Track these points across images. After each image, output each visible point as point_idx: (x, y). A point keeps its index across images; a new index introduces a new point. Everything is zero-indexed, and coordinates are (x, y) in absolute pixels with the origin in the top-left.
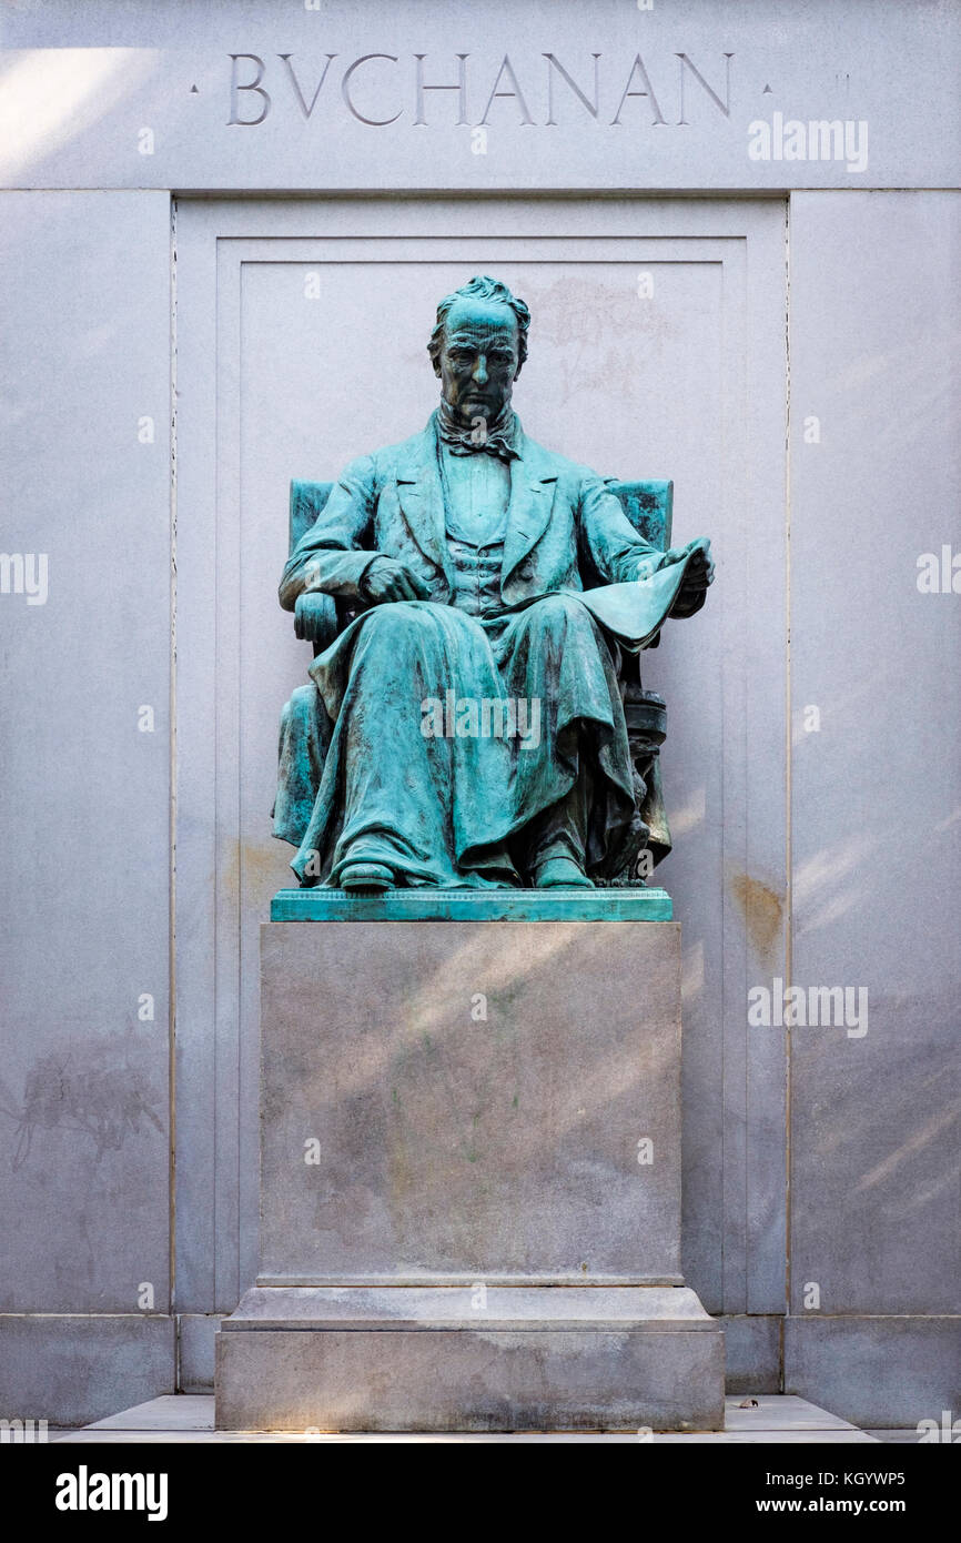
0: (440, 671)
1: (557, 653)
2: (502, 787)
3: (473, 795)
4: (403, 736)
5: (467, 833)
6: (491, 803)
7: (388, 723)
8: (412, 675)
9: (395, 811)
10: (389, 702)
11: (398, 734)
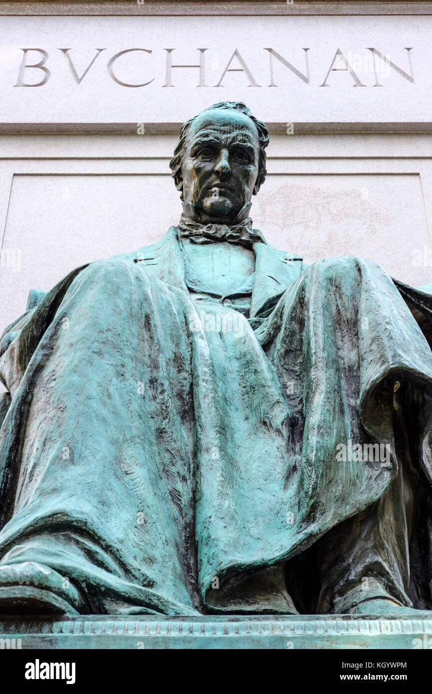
0: (179, 337)
1: (349, 305)
2: (276, 487)
3: (229, 492)
4: (117, 401)
5: (222, 545)
6: (259, 508)
7: (96, 379)
8: (135, 328)
9: (95, 501)
10: (99, 353)
11: (109, 396)
